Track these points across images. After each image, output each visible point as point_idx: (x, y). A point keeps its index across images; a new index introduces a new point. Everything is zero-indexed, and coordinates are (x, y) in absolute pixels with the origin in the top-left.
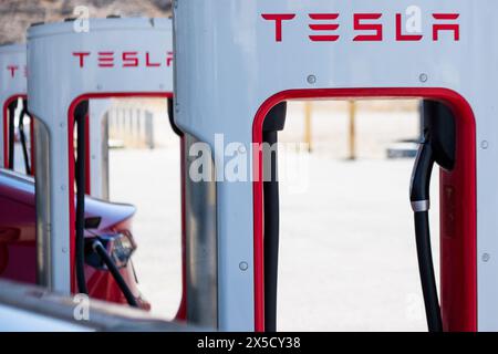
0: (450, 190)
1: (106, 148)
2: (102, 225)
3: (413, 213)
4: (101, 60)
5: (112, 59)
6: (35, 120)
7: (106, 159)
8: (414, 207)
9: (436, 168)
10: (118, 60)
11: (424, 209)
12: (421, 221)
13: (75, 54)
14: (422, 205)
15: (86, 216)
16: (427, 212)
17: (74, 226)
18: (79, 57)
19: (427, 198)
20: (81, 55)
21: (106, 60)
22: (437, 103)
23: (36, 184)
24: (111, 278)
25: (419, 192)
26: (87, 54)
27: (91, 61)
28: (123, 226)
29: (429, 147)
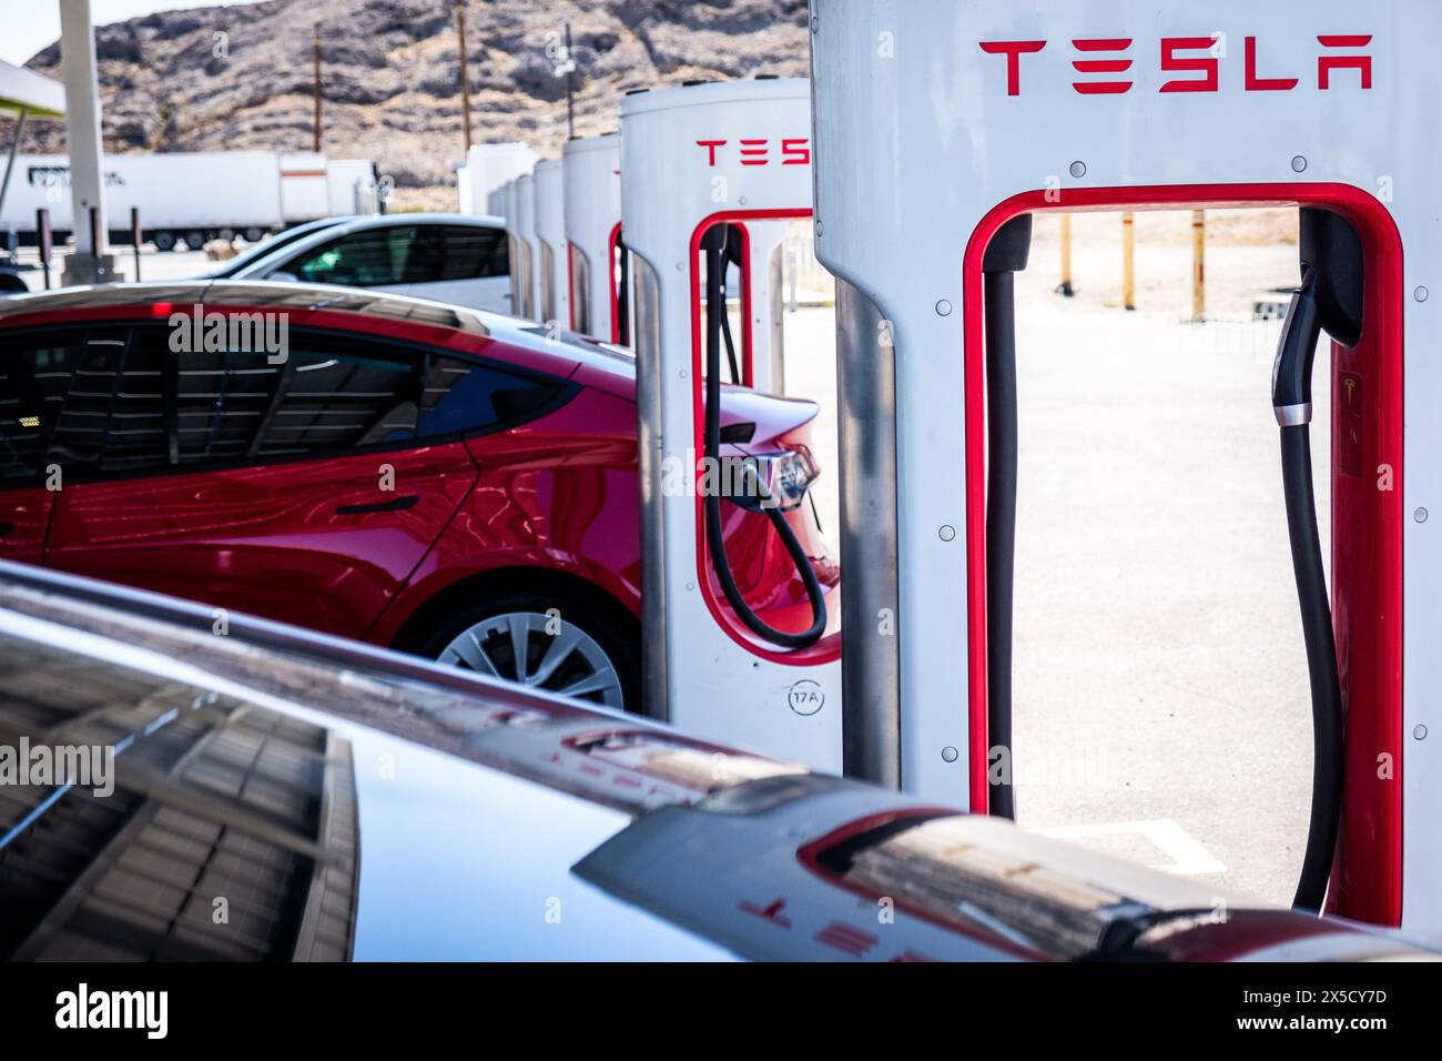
0: (1350, 384)
1: (778, 306)
2: (758, 438)
3: (1277, 429)
4: (744, 152)
5: (764, 152)
6: (630, 253)
7: (779, 324)
8: (1281, 418)
9: (1325, 340)
10: (775, 153)
11: (1300, 421)
12: (1294, 444)
13: (701, 143)
14: (1297, 413)
15: (722, 425)
16: (1305, 427)
17: (702, 439)
18: (707, 148)
19: (1307, 399)
20: (712, 144)
21: (754, 152)
22: (1327, 214)
23: (638, 362)
24: (772, 530)
25: (1290, 386)
26: (722, 143)
27: (730, 155)
28: (795, 438)
29: (1310, 301)
